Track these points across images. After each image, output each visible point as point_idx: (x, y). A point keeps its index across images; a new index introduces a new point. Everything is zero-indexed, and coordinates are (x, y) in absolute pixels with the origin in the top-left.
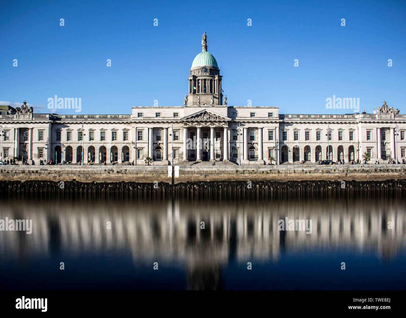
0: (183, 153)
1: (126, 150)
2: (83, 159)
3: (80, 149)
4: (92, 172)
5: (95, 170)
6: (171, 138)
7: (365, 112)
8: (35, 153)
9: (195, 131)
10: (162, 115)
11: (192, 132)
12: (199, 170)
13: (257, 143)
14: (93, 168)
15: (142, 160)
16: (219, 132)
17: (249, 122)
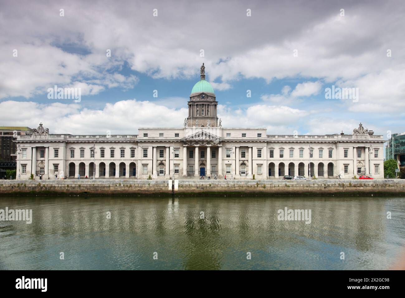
0: (183, 169)
1: (133, 166)
2: (95, 174)
3: (92, 165)
4: (101, 185)
5: (104, 183)
6: (172, 156)
7: (343, 133)
8: (51, 169)
9: (193, 149)
10: (165, 136)
11: (191, 151)
12: (196, 184)
13: (247, 161)
14: (103, 182)
15: (147, 175)
16: (214, 150)
17: (241, 141)
